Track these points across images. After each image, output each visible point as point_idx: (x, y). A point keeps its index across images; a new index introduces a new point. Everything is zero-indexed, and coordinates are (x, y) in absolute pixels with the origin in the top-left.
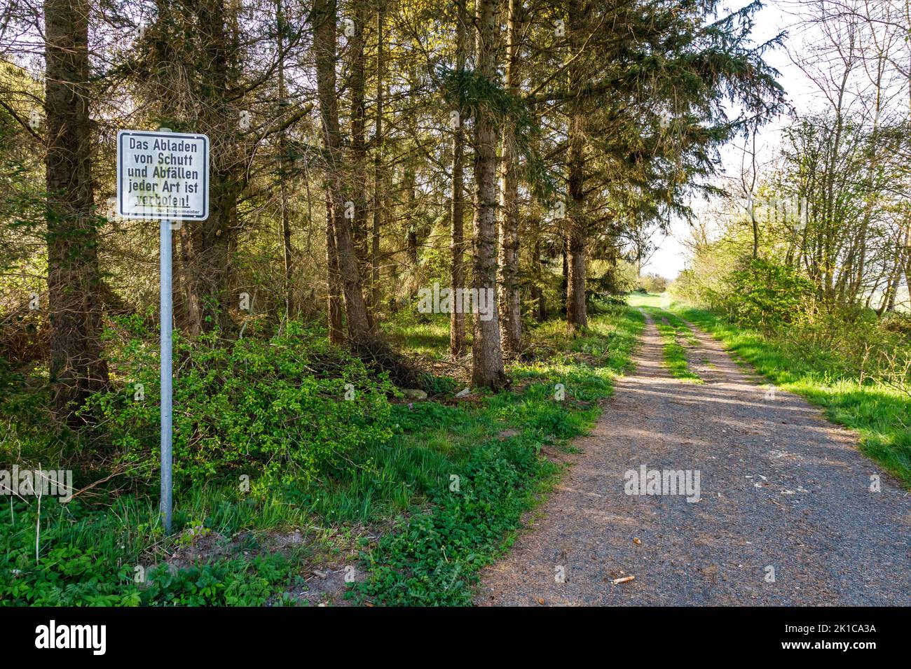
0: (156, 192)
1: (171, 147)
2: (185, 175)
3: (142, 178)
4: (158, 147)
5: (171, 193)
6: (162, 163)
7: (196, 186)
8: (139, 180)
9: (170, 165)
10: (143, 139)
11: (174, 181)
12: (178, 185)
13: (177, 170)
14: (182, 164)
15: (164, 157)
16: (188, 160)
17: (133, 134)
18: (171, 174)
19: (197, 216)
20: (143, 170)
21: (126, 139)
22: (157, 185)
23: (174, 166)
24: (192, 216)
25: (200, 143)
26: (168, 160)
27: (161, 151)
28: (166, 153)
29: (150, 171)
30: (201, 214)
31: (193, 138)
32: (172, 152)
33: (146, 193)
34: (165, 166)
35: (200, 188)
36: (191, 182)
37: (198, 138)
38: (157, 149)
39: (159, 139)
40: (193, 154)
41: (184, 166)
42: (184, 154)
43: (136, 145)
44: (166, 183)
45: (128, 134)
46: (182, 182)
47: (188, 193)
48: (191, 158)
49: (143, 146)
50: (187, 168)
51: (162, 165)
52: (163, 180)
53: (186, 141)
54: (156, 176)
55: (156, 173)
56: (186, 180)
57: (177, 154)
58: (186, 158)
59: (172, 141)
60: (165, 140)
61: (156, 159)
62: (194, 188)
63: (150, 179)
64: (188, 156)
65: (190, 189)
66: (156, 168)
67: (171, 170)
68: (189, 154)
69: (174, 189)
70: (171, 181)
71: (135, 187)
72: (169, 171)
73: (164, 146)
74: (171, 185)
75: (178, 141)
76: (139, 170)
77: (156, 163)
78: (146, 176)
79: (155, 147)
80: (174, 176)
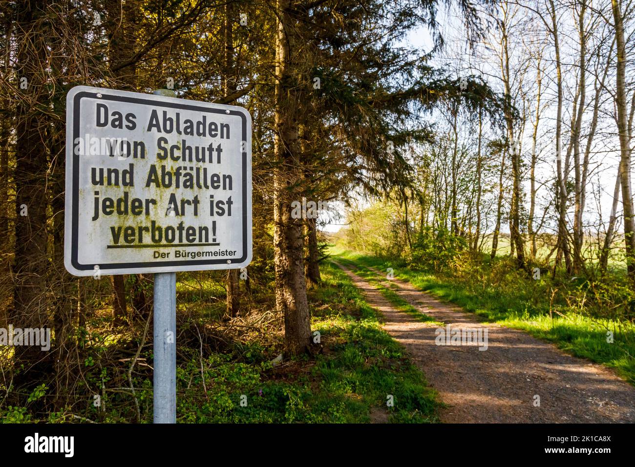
0: (152, 217)
1: (182, 127)
2: (209, 183)
3: (122, 189)
4: (157, 126)
5: (183, 219)
6: (164, 158)
7: (230, 202)
8: (116, 193)
9: (180, 164)
10: (125, 108)
11: (189, 195)
12: (196, 201)
13: (194, 173)
14: (203, 160)
15: (168, 147)
16: (215, 154)
17: (105, 97)
18: (182, 179)
19: (234, 261)
20: (125, 172)
21: (88, 106)
22: (154, 202)
23: (187, 164)
24: (224, 261)
25: (235, 122)
26: (177, 153)
27: (163, 134)
28: (173, 139)
29: (141, 174)
30: (239, 255)
31: (223, 112)
32: (184, 136)
33: (131, 221)
34: (170, 165)
35: (237, 206)
36: (221, 195)
37: (232, 113)
38: (154, 129)
39: (160, 110)
40: (225, 143)
41: (207, 165)
42: (206, 141)
43: (111, 118)
44: (173, 199)
45: (94, 96)
46: (205, 196)
47: (216, 217)
48: (219, 150)
49: (125, 123)
50: (213, 168)
51: (164, 163)
52: (167, 193)
53: (211, 117)
54: (153, 185)
55: (153, 178)
56: (211, 191)
57: (193, 141)
58: (211, 149)
59: (185, 115)
60: (171, 113)
61: (152, 151)
62: (226, 207)
63: (140, 191)
64: (215, 146)
65: (219, 208)
66: (153, 168)
67: (183, 172)
68: (216, 142)
69: (189, 209)
70: (183, 194)
71: (106, 207)
72: (178, 174)
73: (169, 125)
74: (183, 202)
75: (196, 117)
76: (116, 171)
77: (152, 158)
78: (131, 184)
79: (151, 126)
80: (188, 184)
